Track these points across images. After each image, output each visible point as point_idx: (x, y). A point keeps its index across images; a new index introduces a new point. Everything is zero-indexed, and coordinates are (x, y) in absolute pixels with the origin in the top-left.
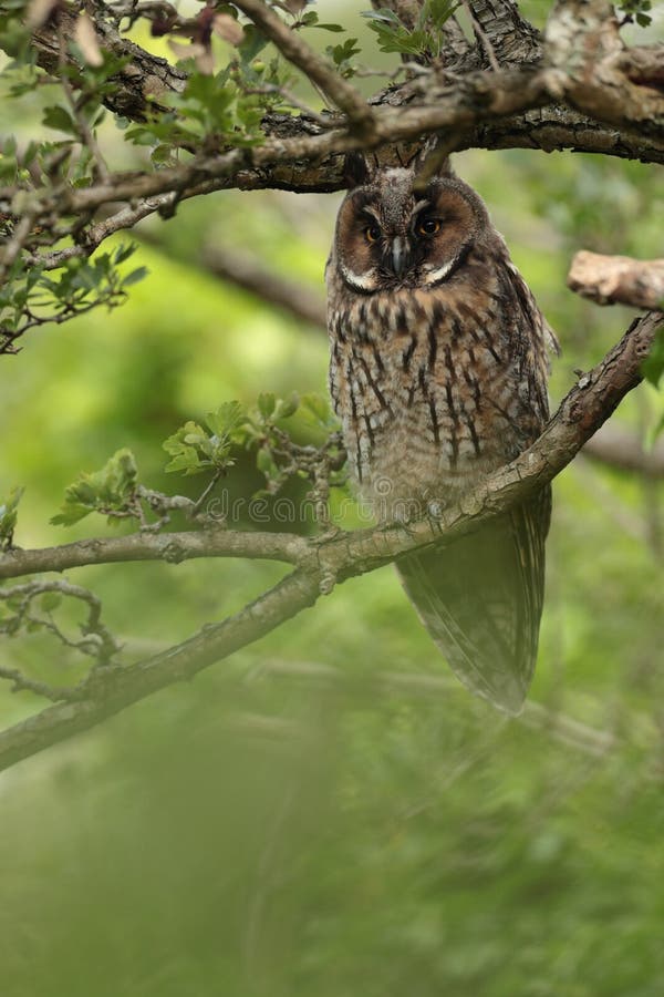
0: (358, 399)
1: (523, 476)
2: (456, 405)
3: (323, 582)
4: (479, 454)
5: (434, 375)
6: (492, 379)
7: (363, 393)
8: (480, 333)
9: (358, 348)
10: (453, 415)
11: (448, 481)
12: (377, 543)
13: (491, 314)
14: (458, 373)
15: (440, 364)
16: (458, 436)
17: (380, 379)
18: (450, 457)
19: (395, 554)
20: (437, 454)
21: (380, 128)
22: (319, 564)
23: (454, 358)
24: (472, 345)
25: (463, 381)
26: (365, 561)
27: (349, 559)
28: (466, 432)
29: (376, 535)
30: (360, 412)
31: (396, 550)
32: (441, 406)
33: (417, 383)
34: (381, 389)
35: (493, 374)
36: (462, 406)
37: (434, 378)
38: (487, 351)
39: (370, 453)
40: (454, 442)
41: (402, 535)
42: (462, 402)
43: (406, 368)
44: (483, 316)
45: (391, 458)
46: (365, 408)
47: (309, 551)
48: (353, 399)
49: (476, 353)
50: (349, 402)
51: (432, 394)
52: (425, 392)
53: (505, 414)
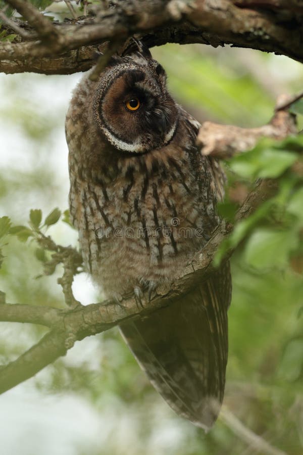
0: (89, 218)
1: (196, 269)
2: (160, 222)
3: (67, 340)
4: (177, 253)
5: (144, 203)
6: (184, 204)
7: (93, 214)
8: (177, 174)
11: (157, 271)
12: (102, 313)
13: (184, 162)
14: (161, 201)
15: (150, 196)
16: (162, 243)
17: (105, 206)
18: (157, 257)
19: (114, 321)
20: (148, 255)
21: (62, 40)
22: (65, 327)
23: (159, 191)
24: (172, 181)
25: (165, 206)
26: (95, 326)
27: (83, 325)
28: (167, 239)
29: (101, 308)
30: (91, 227)
31: (115, 319)
32: (150, 223)
33: (133, 209)
34: (106, 213)
35: (185, 200)
36: (165, 223)
37: (145, 205)
38: (181, 185)
39: (98, 255)
40: (160, 247)
41: (118, 308)
42: (164, 220)
43: (125, 198)
44: (180, 163)
45: (113, 258)
46: (94, 224)
47: (58, 318)
48: (86, 218)
49: (174, 187)
50: (83, 219)
51: (144, 216)
52: (139, 214)
53: (194, 226)
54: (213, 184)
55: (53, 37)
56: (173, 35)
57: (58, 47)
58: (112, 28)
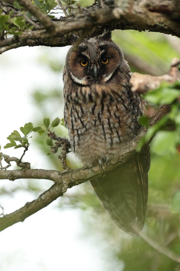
0: (74, 123)
1: (131, 150)
2: (112, 125)
3: (63, 188)
4: (120, 142)
5: (103, 115)
6: (124, 116)
7: (76, 121)
8: (119, 99)
9: (74, 105)
10: (111, 129)
11: (110, 152)
12: (82, 174)
13: (123, 93)
14: (112, 114)
15: (106, 111)
16: (112, 136)
17: (82, 116)
18: (110, 144)
19: (88, 178)
20: (105, 143)
22: (62, 181)
23: (110, 108)
24: (117, 103)
25: (114, 117)
26: (78, 180)
27: (72, 180)
28: (115, 135)
29: (81, 171)
30: (75, 128)
31: (88, 176)
32: (106, 126)
33: (97, 118)
34: (82, 120)
35: (125, 114)
36: (114, 126)
37: (103, 116)
38: (122, 105)
39: (78, 142)
40: (111, 139)
41: (90, 171)
42: (114, 124)
43: (93, 113)
44: (120, 93)
45: (86, 144)
46: (77, 126)
47: (58, 176)
48: (72, 123)
49: (118, 106)
50: (71, 124)
51: (103, 122)
52: (100, 121)
53: (130, 127)
54: (140, 105)
55: (52, 28)
56: (118, 25)
57: (55, 34)
58: (84, 23)
